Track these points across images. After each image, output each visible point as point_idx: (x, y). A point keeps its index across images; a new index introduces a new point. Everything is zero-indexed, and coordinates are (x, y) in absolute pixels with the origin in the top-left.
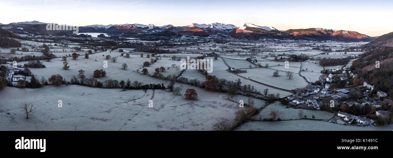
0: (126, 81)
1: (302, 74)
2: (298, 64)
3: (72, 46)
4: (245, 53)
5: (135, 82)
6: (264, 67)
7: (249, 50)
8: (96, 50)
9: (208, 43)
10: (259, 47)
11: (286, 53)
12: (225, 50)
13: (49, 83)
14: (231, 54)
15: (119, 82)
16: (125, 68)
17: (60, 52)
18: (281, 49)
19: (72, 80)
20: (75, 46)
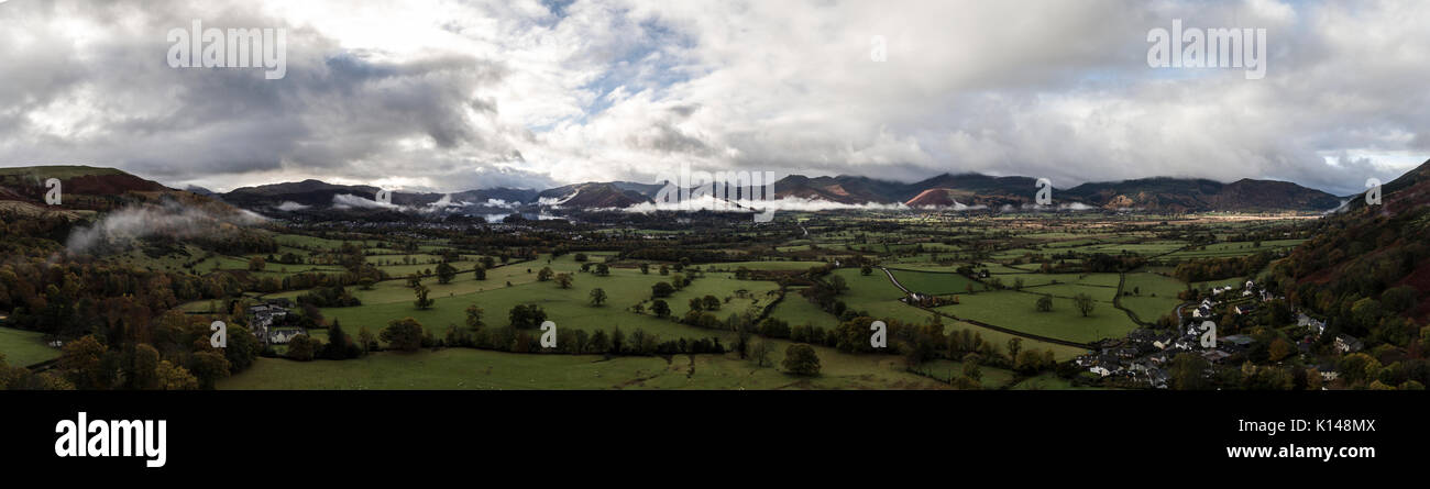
0: (609, 334)
1: (1123, 301)
2: (1113, 279)
3: (431, 248)
4: (952, 256)
5: (636, 335)
6: (1009, 289)
7: (965, 247)
8: (504, 259)
9: (842, 233)
10: (996, 238)
11: (1077, 250)
12: (892, 248)
13: (381, 344)
14: (912, 259)
15: (590, 337)
16: (601, 303)
17: (396, 264)
18: (1063, 240)
19: (450, 336)
20: (438, 248)
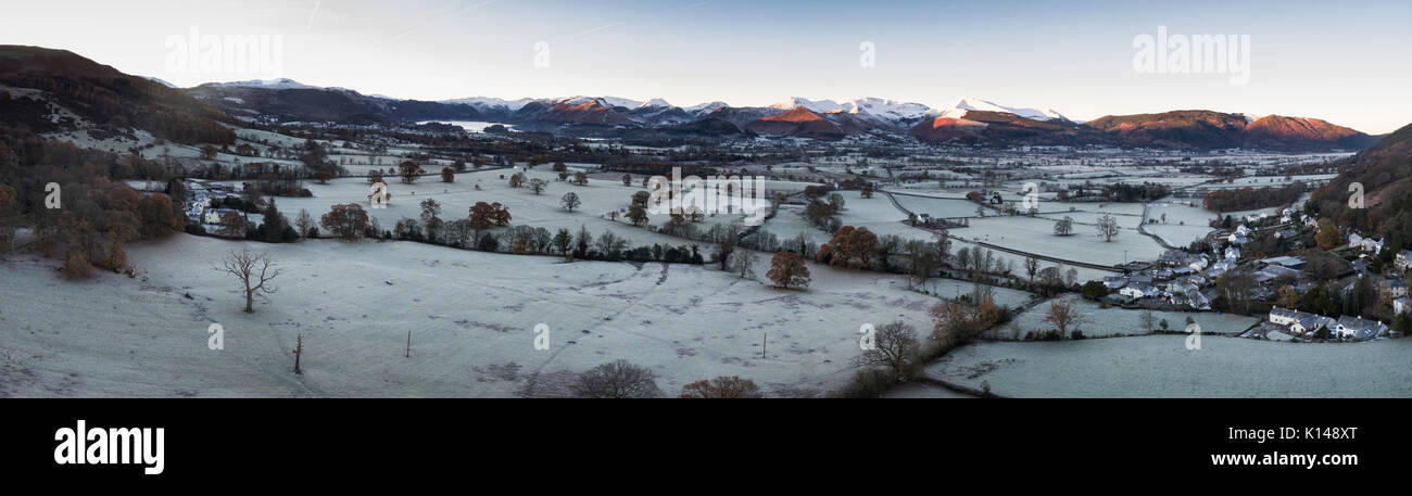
0: (574, 233)
1: (1147, 229)
2: (1136, 209)
3: (400, 152)
4: (963, 183)
5: (604, 237)
6: (1024, 215)
7: (976, 176)
8: (478, 164)
9: (843, 158)
10: (1009, 169)
11: (1095, 182)
12: (896, 174)
13: (322, 231)
14: (917, 184)
15: (553, 236)
16: (573, 209)
17: (360, 164)
18: (1079, 172)
19: (399, 226)
20: (408, 152)
